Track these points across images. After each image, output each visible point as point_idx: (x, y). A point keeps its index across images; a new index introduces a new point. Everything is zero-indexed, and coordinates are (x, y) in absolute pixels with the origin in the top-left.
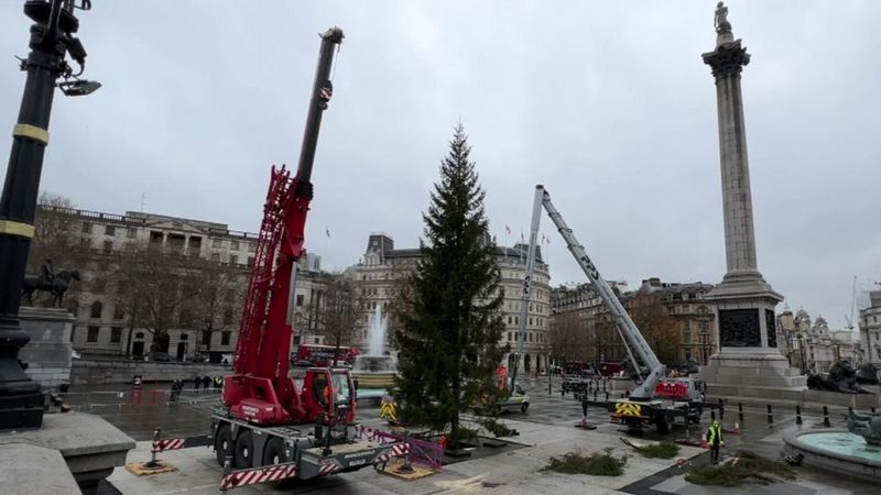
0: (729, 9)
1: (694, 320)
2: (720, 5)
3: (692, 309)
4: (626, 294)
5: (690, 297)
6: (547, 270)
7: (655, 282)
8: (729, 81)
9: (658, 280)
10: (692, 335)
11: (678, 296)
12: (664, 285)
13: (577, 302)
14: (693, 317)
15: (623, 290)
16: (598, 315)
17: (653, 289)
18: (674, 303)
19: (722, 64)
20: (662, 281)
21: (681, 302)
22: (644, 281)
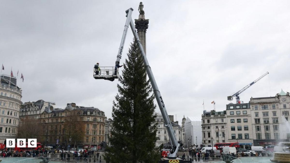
0: (144, 6)
1: (91, 124)
2: (141, 3)
3: (91, 119)
4: (56, 109)
5: (91, 114)
6: (21, 93)
7: (73, 105)
8: (143, 33)
9: (75, 104)
10: (90, 130)
11: (85, 113)
12: (77, 107)
13: (26, 111)
14: (91, 122)
15: (55, 107)
16: (40, 119)
17: (73, 108)
18: (83, 115)
19: (141, 26)
20: (76, 105)
21: (87, 115)
22: (68, 104)
